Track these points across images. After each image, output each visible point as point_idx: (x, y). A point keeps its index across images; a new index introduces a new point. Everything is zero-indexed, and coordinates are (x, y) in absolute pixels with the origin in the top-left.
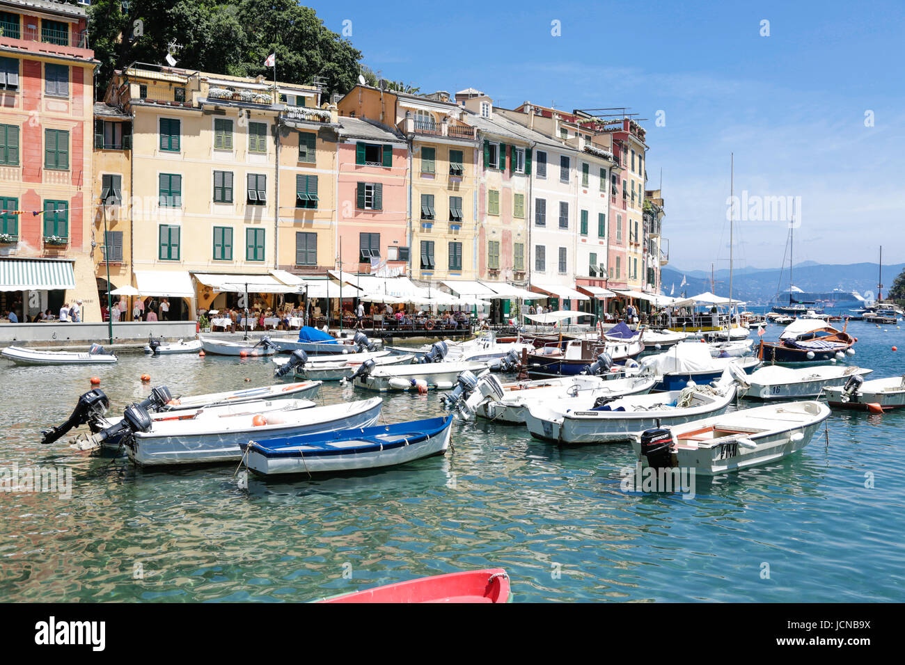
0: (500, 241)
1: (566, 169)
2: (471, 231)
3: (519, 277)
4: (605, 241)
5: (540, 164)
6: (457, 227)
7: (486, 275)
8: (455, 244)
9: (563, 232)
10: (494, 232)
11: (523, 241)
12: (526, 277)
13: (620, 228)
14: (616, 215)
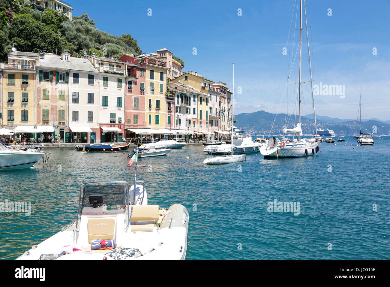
0: (50, 109)
1: (92, 80)
2: (32, 106)
3: (62, 124)
4: (123, 108)
5: (75, 78)
6: (26, 105)
7: (41, 123)
8: (25, 111)
9: (90, 105)
10: (46, 106)
11: (65, 109)
12: (66, 124)
13: (138, 103)
14: (133, 98)
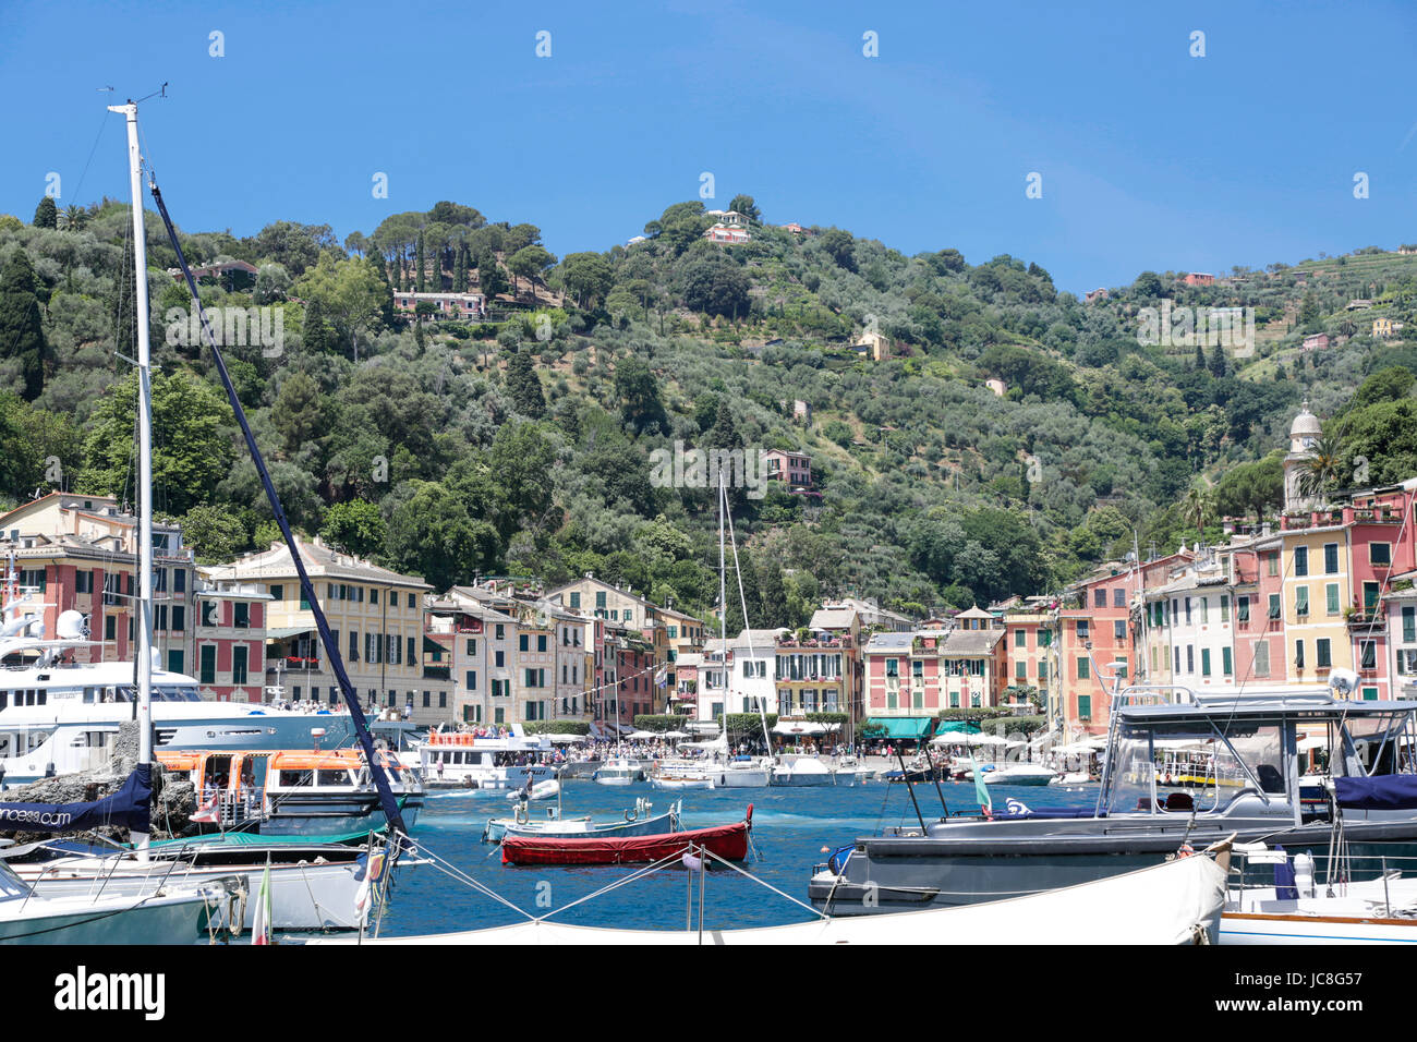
13: (1266, 657)
14: (1252, 644)
